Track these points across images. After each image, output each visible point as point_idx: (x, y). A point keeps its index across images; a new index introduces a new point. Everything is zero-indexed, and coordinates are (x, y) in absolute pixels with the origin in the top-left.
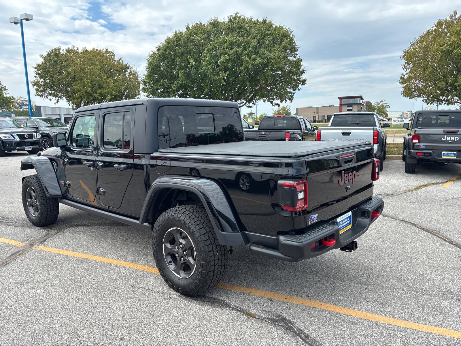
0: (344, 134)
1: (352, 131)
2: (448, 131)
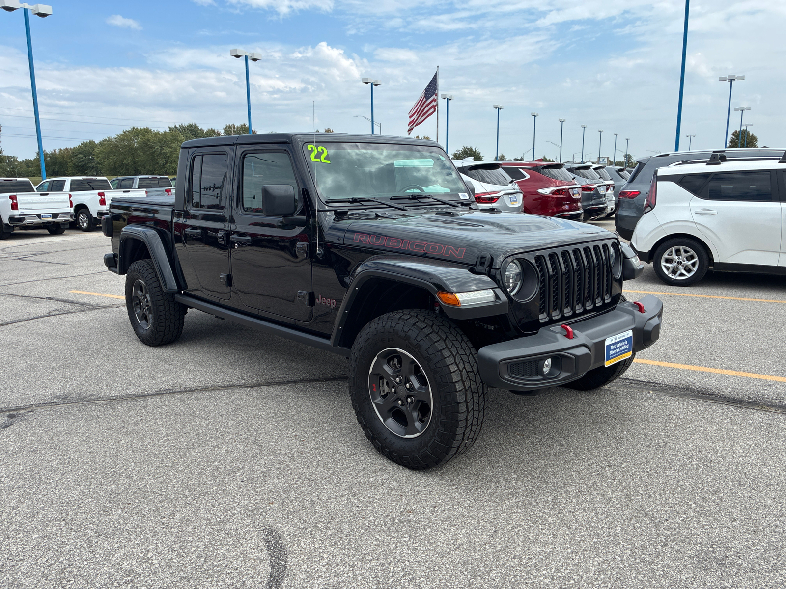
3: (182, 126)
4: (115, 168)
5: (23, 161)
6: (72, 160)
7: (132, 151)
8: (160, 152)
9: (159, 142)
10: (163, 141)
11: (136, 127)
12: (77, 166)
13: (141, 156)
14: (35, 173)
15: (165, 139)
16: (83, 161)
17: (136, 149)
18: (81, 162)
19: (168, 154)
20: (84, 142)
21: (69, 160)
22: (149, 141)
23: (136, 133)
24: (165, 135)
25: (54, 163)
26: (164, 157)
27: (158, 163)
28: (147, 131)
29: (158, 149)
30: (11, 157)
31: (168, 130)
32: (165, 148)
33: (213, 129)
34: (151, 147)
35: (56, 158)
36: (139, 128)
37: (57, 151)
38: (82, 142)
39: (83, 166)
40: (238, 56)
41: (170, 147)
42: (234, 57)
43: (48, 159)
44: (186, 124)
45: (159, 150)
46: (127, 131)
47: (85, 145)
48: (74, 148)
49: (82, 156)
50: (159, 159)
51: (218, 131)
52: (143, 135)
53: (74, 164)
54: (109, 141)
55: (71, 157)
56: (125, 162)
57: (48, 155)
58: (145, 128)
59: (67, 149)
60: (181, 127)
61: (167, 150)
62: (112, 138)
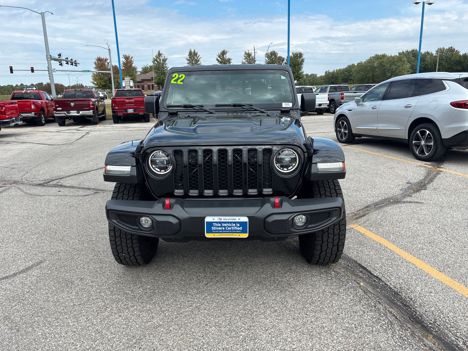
3: (408, 51)
4: (362, 80)
5: (320, 76)
6: (341, 76)
7: (373, 69)
8: (389, 68)
9: (390, 63)
10: (392, 62)
11: (378, 54)
12: (343, 79)
13: (378, 72)
14: (323, 83)
15: (393, 61)
16: (347, 76)
17: (376, 68)
18: (346, 76)
19: (394, 70)
20: (349, 65)
21: (340, 75)
22: (383, 62)
23: (377, 58)
24: (394, 58)
25: (333, 78)
26: (391, 72)
27: (387, 75)
28: (384, 56)
29: (388, 66)
30: (314, 75)
31: (397, 54)
32: (392, 66)
33: (429, 51)
34: (384, 66)
35: (334, 74)
36: (379, 54)
37: (335, 71)
38: (348, 65)
39: (346, 79)
40: (417, 3)
41: (396, 65)
42: (414, 4)
43: (330, 75)
44: (410, 49)
45: (388, 68)
46: (372, 57)
47: (349, 66)
48: (344, 69)
49: (346, 73)
50: (387, 73)
51: (431, 53)
52: (381, 59)
53: (342, 78)
54: (361, 64)
55: (341, 74)
56: (368, 75)
57: (330, 73)
58: (383, 54)
59: (340, 69)
60: (406, 52)
61: (394, 67)
62: (363, 61)
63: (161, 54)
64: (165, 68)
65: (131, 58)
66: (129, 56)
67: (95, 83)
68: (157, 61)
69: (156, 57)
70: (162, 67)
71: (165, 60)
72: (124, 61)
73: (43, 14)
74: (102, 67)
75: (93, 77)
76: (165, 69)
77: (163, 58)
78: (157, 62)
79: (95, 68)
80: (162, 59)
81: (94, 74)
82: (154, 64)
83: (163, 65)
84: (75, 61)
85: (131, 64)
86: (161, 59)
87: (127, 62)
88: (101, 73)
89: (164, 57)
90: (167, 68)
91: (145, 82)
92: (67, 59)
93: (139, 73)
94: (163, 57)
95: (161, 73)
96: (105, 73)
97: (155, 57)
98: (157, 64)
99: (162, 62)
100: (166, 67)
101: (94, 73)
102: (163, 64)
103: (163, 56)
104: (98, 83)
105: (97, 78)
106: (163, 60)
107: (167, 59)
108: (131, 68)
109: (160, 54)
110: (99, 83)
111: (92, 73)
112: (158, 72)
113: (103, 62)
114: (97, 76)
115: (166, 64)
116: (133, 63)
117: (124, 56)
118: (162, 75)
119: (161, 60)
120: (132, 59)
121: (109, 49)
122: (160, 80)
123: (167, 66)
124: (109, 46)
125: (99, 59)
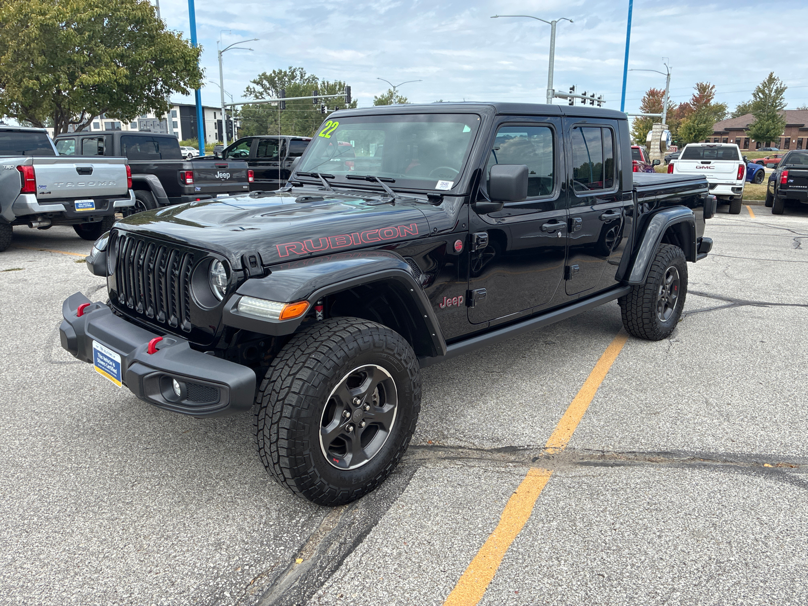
0: (82, 171)
1: (95, 166)
2: (221, 166)
63: (774, 79)
64: (777, 106)
65: (712, 88)
66: (708, 84)
67: (637, 134)
68: (763, 93)
69: (763, 85)
70: (772, 105)
71: (780, 91)
72: (696, 95)
73: (554, 23)
74: (654, 106)
75: (634, 124)
76: (778, 108)
77: (777, 87)
78: (763, 95)
79: (642, 108)
80: (775, 88)
81: (638, 119)
82: (756, 99)
83: (774, 101)
84: (599, 98)
85: (709, 100)
86: (773, 88)
87: (701, 97)
88: (649, 117)
89: (781, 84)
90: (783, 108)
91: (732, 133)
92: (585, 94)
93: (729, 116)
94: (779, 85)
95: (767, 116)
96: (656, 117)
97: (761, 86)
98: (763, 99)
99: (773, 94)
100: (781, 104)
101: (638, 117)
102: (775, 98)
103: (779, 83)
104: (640, 135)
105: (641, 126)
106: (776, 91)
107: (786, 88)
108: (706, 106)
109: (771, 80)
110: (642, 134)
111: (635, 117)
112: (761, 115)
113: (657, 97)
114: (642, 121)
115: (782, 98)
116: (712, 98)
117: (698, 85)
118: (768, 120)
119: (771, 91)
120: (713, 91)
121: (668, 75)
122: (763, 130)
123: (784, 102)
124: (669, 69)
125: (652, 93)
